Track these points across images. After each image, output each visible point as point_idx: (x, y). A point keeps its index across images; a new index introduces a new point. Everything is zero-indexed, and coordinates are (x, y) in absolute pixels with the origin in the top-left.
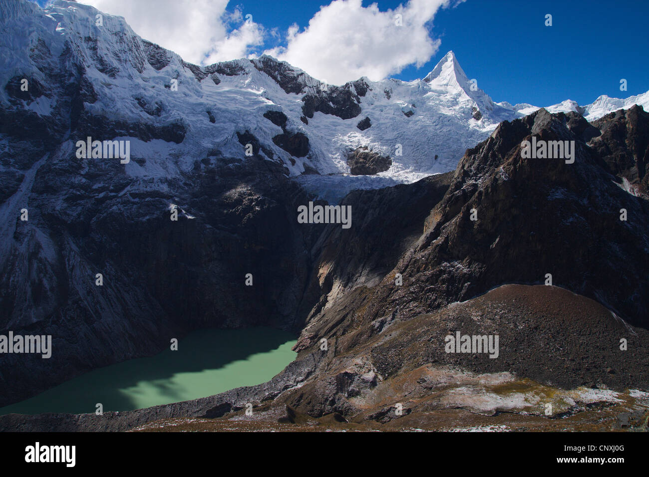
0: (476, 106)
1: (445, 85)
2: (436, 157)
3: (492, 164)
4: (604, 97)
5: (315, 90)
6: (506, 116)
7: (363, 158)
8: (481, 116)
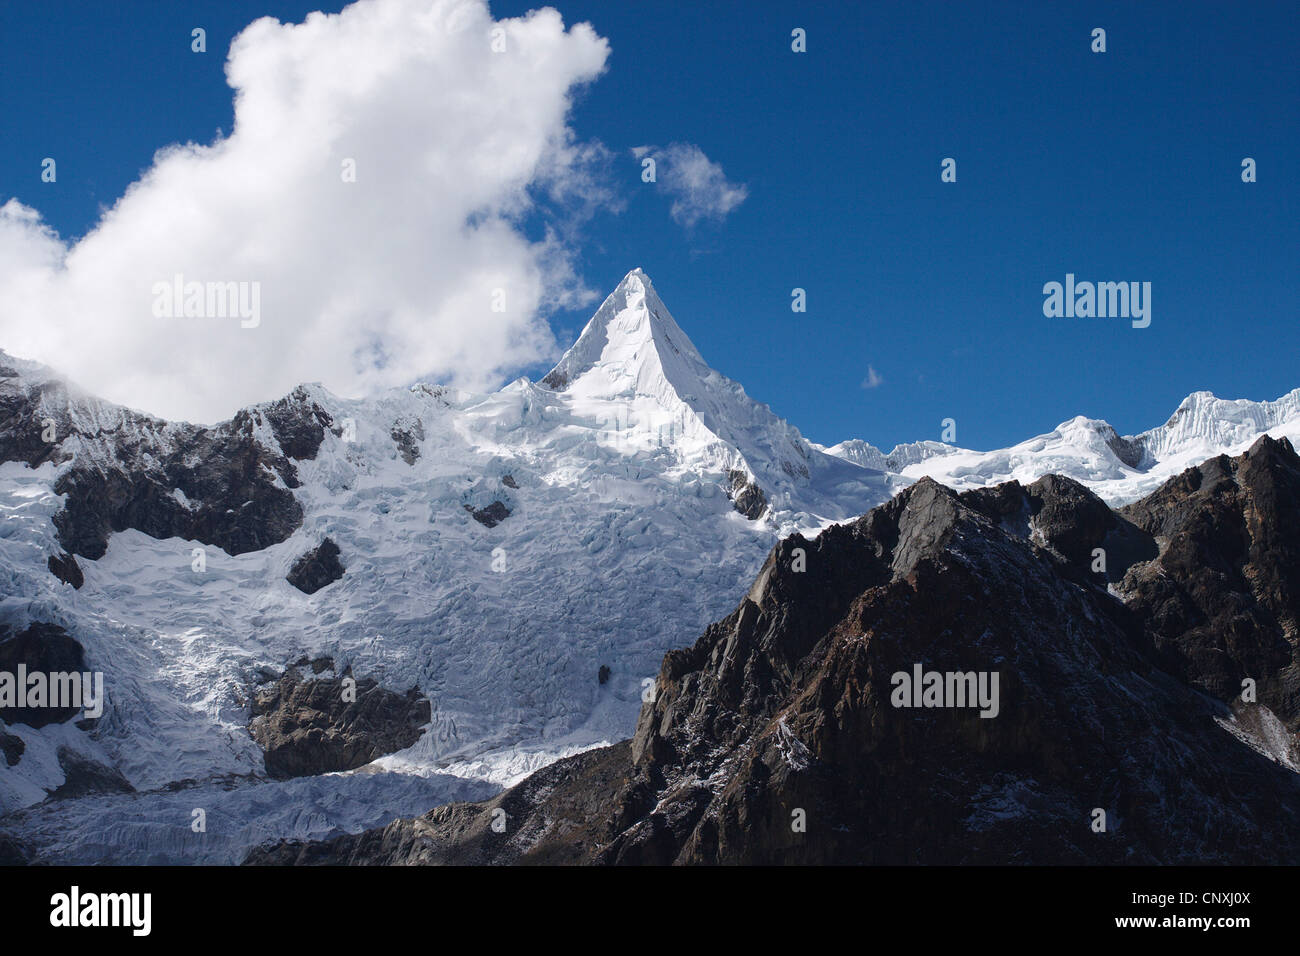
0: (744, 467)
1: (622, 395)
2: (604, 675)
3: (761, 706)
4: (1202, 398)
5: (112, 446)
6: (859, 494)
7: (315, 706)
8: (766, 502)
